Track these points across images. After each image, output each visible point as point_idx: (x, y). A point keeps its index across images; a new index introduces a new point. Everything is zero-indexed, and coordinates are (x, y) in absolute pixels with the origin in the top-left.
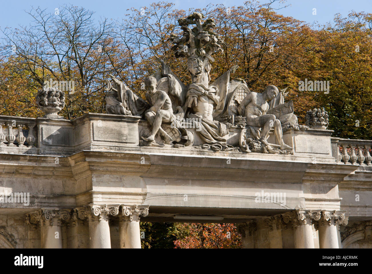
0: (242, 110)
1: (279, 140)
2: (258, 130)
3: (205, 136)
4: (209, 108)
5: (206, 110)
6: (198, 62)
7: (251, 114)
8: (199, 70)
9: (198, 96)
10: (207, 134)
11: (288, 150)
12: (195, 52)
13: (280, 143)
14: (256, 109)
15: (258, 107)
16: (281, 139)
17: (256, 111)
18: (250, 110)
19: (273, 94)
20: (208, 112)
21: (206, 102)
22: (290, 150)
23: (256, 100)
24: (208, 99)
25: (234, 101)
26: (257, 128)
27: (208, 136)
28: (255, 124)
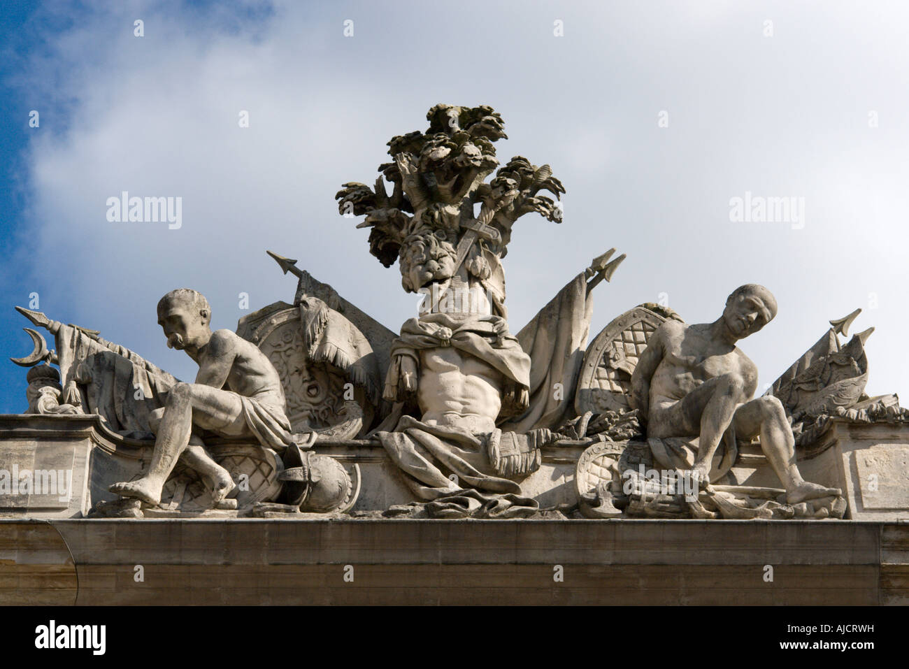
0: (639, 394)
1: (779, 473)
2: (685, 448)
3: (414, 474)
4: (464, 390)
5: (451, 399)
6: (428, 244)
7: (664, 398)
8: (429, 271)
9: (416, 351)
10: (425, 465)
11: (817, 503)
12: (422, 217)
13: (785, 480)
14: (681, 376)
15: (688, 367)
16: (787, 463)
17: (683, 382)
18: (660, 383)
19: (744, 309)
20: (463, 403)
21: (452, 369)
22: (824, 500)
23: (679, 345)
24: (458, 358)
25: (613, 375)
26: (679, 440)
27: (428, 474)
28: (672, 424)
